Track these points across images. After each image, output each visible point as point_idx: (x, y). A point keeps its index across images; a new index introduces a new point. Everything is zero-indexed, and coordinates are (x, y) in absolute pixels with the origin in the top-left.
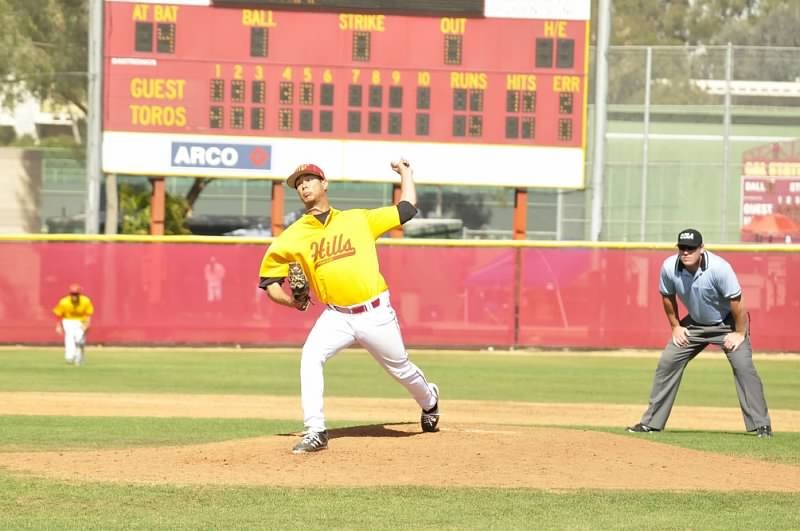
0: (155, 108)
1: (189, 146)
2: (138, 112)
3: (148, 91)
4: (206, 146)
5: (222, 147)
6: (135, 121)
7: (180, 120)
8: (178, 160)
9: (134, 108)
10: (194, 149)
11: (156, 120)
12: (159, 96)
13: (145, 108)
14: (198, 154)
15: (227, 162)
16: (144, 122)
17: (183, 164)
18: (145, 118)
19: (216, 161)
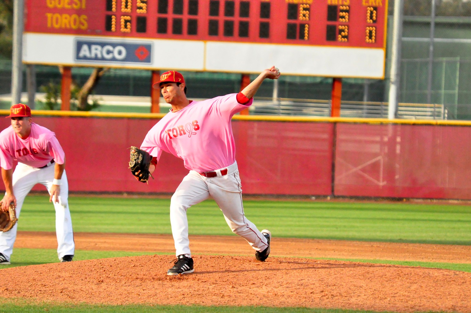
0: (65, 16)
1: (90, 44)
2: (52, 18)
3: (59, 3)
4: (103, 45)
5: (114, 45)
6: (49, 25)
7: (83, 24)
8: (82, 54)
9: (49, 15)
10: (93, 47)
11: (66, 25)
12: (67, 6)
13: (57, 15)
14: (96, 50)
15: (117, 56)
16: (56, 26)
17: (85, 58)
18: (57, 23)
19: (110, 56)
